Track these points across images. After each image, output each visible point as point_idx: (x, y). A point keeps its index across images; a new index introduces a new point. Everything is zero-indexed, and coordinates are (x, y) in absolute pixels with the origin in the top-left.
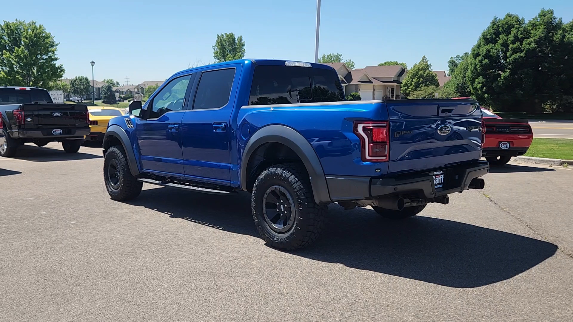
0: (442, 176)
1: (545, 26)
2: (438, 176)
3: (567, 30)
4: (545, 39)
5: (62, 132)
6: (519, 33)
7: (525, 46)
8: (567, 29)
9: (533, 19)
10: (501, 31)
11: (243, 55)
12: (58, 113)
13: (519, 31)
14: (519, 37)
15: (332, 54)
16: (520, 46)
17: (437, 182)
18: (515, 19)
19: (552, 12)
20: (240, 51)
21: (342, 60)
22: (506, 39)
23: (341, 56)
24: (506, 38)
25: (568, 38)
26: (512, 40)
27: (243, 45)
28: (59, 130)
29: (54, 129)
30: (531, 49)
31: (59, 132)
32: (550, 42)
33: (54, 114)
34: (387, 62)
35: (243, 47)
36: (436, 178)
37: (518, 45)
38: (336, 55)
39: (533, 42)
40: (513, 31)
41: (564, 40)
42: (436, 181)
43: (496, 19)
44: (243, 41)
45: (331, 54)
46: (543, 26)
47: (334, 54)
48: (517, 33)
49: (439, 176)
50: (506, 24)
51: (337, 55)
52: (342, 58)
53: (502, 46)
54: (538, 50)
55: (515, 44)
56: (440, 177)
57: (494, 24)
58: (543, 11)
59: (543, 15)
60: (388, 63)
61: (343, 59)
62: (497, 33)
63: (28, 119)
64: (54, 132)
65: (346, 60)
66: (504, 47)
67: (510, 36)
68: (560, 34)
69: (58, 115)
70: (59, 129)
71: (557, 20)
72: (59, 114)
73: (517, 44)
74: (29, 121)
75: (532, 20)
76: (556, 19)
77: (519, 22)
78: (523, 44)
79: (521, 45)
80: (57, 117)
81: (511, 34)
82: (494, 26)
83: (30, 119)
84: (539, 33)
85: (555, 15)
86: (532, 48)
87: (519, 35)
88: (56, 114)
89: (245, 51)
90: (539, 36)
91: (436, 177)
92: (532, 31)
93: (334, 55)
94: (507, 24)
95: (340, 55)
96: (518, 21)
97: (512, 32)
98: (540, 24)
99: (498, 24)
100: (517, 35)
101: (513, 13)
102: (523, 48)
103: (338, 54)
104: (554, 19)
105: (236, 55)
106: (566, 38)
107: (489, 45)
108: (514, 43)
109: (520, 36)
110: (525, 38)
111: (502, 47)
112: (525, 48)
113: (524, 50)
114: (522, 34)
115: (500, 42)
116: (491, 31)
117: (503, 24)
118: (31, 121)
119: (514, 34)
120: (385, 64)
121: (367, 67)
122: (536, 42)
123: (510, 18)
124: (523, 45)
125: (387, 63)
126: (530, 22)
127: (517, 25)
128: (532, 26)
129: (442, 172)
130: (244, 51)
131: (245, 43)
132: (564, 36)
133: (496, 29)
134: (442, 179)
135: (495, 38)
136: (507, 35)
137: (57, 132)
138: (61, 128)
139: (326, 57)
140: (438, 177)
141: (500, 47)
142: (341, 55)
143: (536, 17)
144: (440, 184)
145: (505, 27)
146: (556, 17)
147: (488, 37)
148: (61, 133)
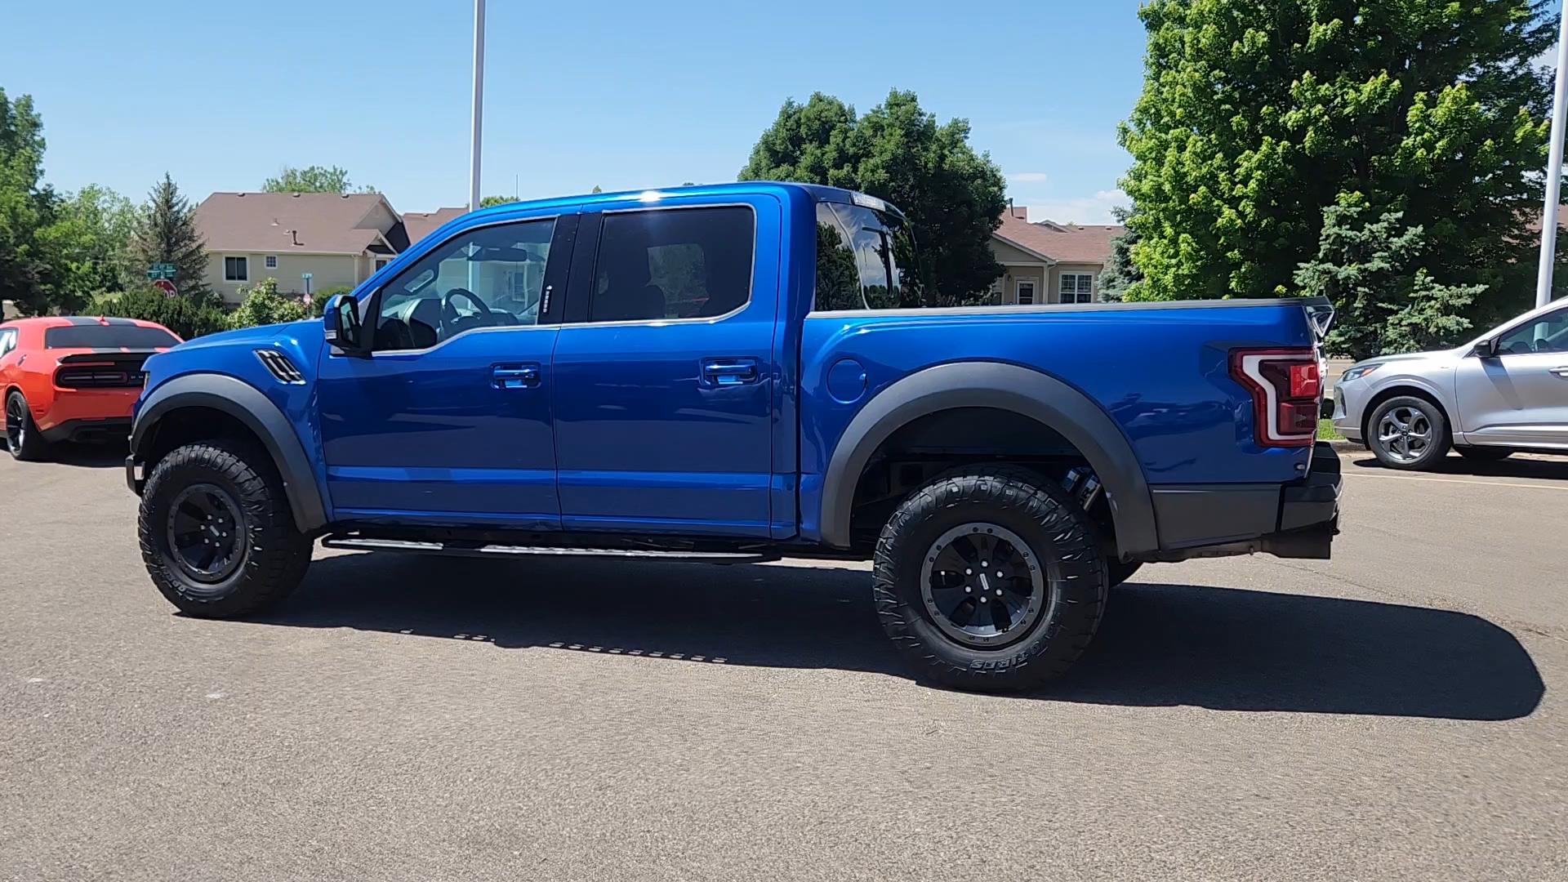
1: (903, 129)
3: (944, 143)
4: (905, 159)
6: (848, 142)
7: (863, 175)
8: (943, 140)
9: (873, 111)
10: (804, 136)
11: (39, 156)
13: (848, 137)
14: (848, 153)
15: (318, 168)
16: (853, 175)
18: (835, 109)
19: (913, 99)
20: (27, 144)
21: (348, 187)
22: (819, 155)
23: (343, 174)
24: (818, 152)
25: (951, 161)
26: (834, 159)
27: (36, 125)
30: (876, 183)
32: (915, 168)
34: (492, 198)
35: (37, 133)
37: (848, 171)
38: (328, 170)
39: (880, 166)
40: (835, 137)
41: (944, 165)
43: (790, 104)
44: (33, 113)
45: (312, 169)
46: (899, 131)
47: (322, 169)
48: (843, 141)
50: (816, 118)
51: (332, 171)
52: (346, 182)
53: (811, 171)
54: (893, 186)
55: (842, 168)
57: (788, 117)
58: (894, 94)
59: (895, 103)
60: (495, 201)
61: (350, 185)
62: (796, 141)
65: (360, 188)
66: (817, 175)
67: (827, 148)
68: (934, 153)
71: (925, 118)
73: (846, 169)
75: (871, 112)
76: (925, 116)
77: (845, 115)
78: (860, 170)
79: (855, 171)
81: (829, 144)
82: (787, 121)
84: (891, 146)
85: (922, 105)
86: (879, 180)
87: (847, 146)
89: (44, 144)
90: (893, 154)
92: (875, 141)
93: (323, 172)
94: (819, 120)
95: (341, 172)
96: (842, 112)
97: (832, 139)
98: (891, 125)
99: (796, 117)
100: (844, 146)
101: (827, 93)
102: (859, 181)
103: (335, 170)
104: (920, 115)
105: (14, 155)
106: (948, 161)
107: (781, 168)
108: (838, 165)
109: (852, 151)
110: (863, 155)
111: (812, 175)
112: (863, 181)
113: (862, 185)
114: (854, 145)
115: (806, 161)
116: (784, 133)
117: (808, 119)
119: (838, 144)
120: (487, 203)
121: (441, 209)
122: (887, 168)
123: (822, 105)
124: (859, 173)
125: (493, 202)
126: (867, 118)
127: (840, 122)
128: (872, 127)
130: (42, 144)
131: (42, 118)
132: (942, 158)
133: (793, 130)
135: (793, 152)
136: (821, 147)
139: (298, 174)
141: (806, 173)
142: (346, 172)
143: (880, 107)
145: (815, 127)
146: (924, 111)
147: (778, 148)
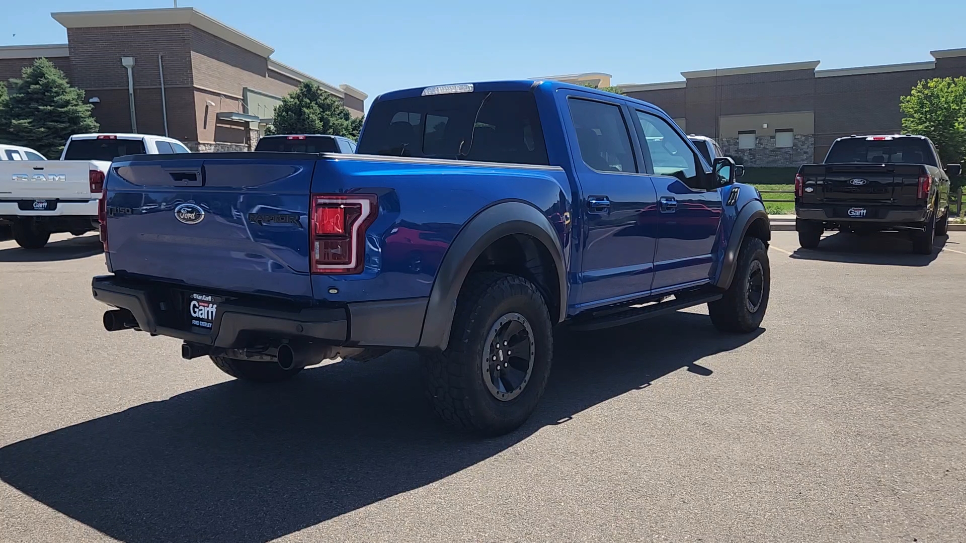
0: (212, 307)
2: (203, 304)
5: (866, 213)
12: (860, 180)
17: (202, 314)
28: (861, 210)
29: (852, 206)
31: (861, 213)
33: (852, 182)
36: (199, 306)
42: (201, 312)
49: (206, 305)
56: (208, 307)
63: (808, 189)
64: (851, 211)
69: (860, 183)
70: (860, 207)
72: (862, 181)
74: (809, 193)
80: (859, 186)
83: (811, 189)
88: (857, 182)
91: (201, 304)
118: (812, 192)
129: (210, 297)
134: (212, 312)
137: (858, 213)
138: (864, 207)
140: (204, 306)
144: (207, 320)
148: (865, 215)
